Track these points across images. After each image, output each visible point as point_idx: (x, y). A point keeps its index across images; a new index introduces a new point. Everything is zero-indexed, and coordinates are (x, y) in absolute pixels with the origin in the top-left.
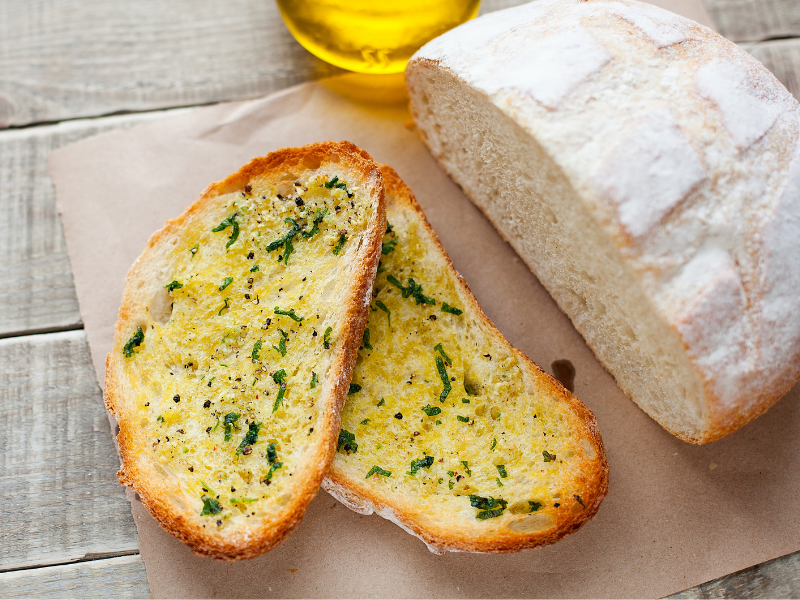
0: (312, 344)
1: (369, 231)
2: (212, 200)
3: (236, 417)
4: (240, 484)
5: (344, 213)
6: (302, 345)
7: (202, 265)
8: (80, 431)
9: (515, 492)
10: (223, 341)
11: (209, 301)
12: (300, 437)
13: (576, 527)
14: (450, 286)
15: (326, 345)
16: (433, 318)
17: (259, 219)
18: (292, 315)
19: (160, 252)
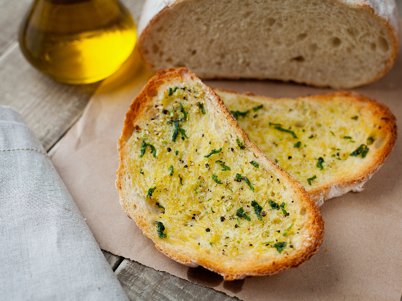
0: (236, 154)
1: (208, 93)
2: (126, 146)
3: (241, 210)
4: (278, 227)
5: (189, 98)
6: (232, 159)
7: (152, 174)
8: (176, 296)
9: (361, 139)
10: (197, 193)
11: (172, 184)
12: (277, 188)
13: (395, 127)
14: (247, 101)
15: (242, 148)
16: (255, 116)
17: (156, 133)
18: (214, 152)
19: (127, 187)
